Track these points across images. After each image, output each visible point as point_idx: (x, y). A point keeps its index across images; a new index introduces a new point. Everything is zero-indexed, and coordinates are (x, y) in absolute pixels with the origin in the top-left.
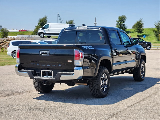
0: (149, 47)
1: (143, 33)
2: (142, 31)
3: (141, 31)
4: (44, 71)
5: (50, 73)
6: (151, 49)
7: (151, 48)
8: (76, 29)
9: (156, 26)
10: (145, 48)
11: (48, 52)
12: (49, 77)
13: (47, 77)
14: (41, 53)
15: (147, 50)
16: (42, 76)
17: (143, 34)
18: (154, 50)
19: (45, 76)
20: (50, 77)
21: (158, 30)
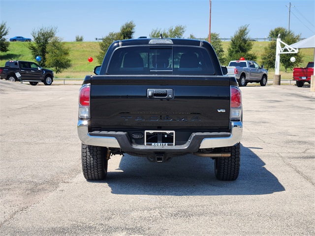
0: (49, 79)
1: (8, 50)
2: (5, 48)
3: (3, 47)
4: (151, 132)
5: (166, 136)
6: (52, 83)
7: (52, 81)
8: (148, 43)
9: (34, 37)
10: (42, 82)
11: (169, 90)
12: (164, 144)
13: (159, 144)
14: (150, 93)
15: (46, 84)
16: (145, 143)
17: (8, 52)
18: (58, 85)
19: (153, 144)
20: (167, 144)
21: (39, 46)
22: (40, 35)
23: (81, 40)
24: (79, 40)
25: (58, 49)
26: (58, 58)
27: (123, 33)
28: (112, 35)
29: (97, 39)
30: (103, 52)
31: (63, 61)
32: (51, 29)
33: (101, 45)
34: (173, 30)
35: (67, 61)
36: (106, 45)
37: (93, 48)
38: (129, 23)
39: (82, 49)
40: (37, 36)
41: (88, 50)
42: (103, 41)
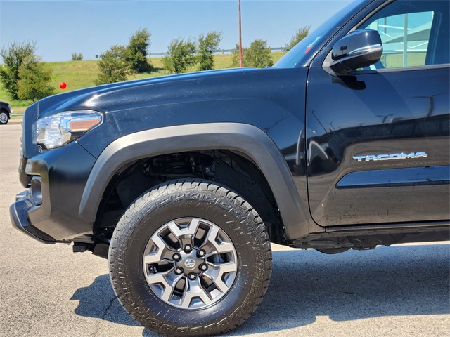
0: (3, 116)
6: (9, 121)
7: (9, 118)
21: (12, 70)
22: (12, 54)
23: (80, 59)
24: (77, 59)
25: (35, 73)
26: (36, 86)
27: (134, 47)
28: (115, 49)
29: (97, 56)
30: (102, 74)
31: (43, 90)
32: (27, 44)
33: (101, 64)
34: (204, 39)
35: (49, 90)
36: (107, 65)
37: (92, 69)
38: (141, 31)
39: (76, 72)
40: (8, 56)
41: (84, 72)
42: (103, 59)
